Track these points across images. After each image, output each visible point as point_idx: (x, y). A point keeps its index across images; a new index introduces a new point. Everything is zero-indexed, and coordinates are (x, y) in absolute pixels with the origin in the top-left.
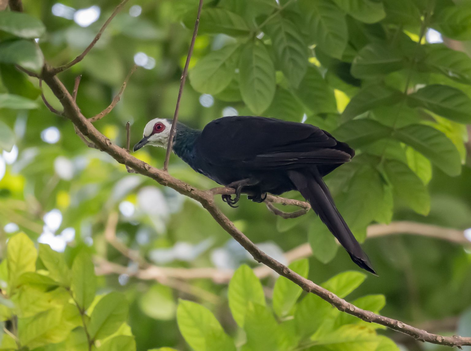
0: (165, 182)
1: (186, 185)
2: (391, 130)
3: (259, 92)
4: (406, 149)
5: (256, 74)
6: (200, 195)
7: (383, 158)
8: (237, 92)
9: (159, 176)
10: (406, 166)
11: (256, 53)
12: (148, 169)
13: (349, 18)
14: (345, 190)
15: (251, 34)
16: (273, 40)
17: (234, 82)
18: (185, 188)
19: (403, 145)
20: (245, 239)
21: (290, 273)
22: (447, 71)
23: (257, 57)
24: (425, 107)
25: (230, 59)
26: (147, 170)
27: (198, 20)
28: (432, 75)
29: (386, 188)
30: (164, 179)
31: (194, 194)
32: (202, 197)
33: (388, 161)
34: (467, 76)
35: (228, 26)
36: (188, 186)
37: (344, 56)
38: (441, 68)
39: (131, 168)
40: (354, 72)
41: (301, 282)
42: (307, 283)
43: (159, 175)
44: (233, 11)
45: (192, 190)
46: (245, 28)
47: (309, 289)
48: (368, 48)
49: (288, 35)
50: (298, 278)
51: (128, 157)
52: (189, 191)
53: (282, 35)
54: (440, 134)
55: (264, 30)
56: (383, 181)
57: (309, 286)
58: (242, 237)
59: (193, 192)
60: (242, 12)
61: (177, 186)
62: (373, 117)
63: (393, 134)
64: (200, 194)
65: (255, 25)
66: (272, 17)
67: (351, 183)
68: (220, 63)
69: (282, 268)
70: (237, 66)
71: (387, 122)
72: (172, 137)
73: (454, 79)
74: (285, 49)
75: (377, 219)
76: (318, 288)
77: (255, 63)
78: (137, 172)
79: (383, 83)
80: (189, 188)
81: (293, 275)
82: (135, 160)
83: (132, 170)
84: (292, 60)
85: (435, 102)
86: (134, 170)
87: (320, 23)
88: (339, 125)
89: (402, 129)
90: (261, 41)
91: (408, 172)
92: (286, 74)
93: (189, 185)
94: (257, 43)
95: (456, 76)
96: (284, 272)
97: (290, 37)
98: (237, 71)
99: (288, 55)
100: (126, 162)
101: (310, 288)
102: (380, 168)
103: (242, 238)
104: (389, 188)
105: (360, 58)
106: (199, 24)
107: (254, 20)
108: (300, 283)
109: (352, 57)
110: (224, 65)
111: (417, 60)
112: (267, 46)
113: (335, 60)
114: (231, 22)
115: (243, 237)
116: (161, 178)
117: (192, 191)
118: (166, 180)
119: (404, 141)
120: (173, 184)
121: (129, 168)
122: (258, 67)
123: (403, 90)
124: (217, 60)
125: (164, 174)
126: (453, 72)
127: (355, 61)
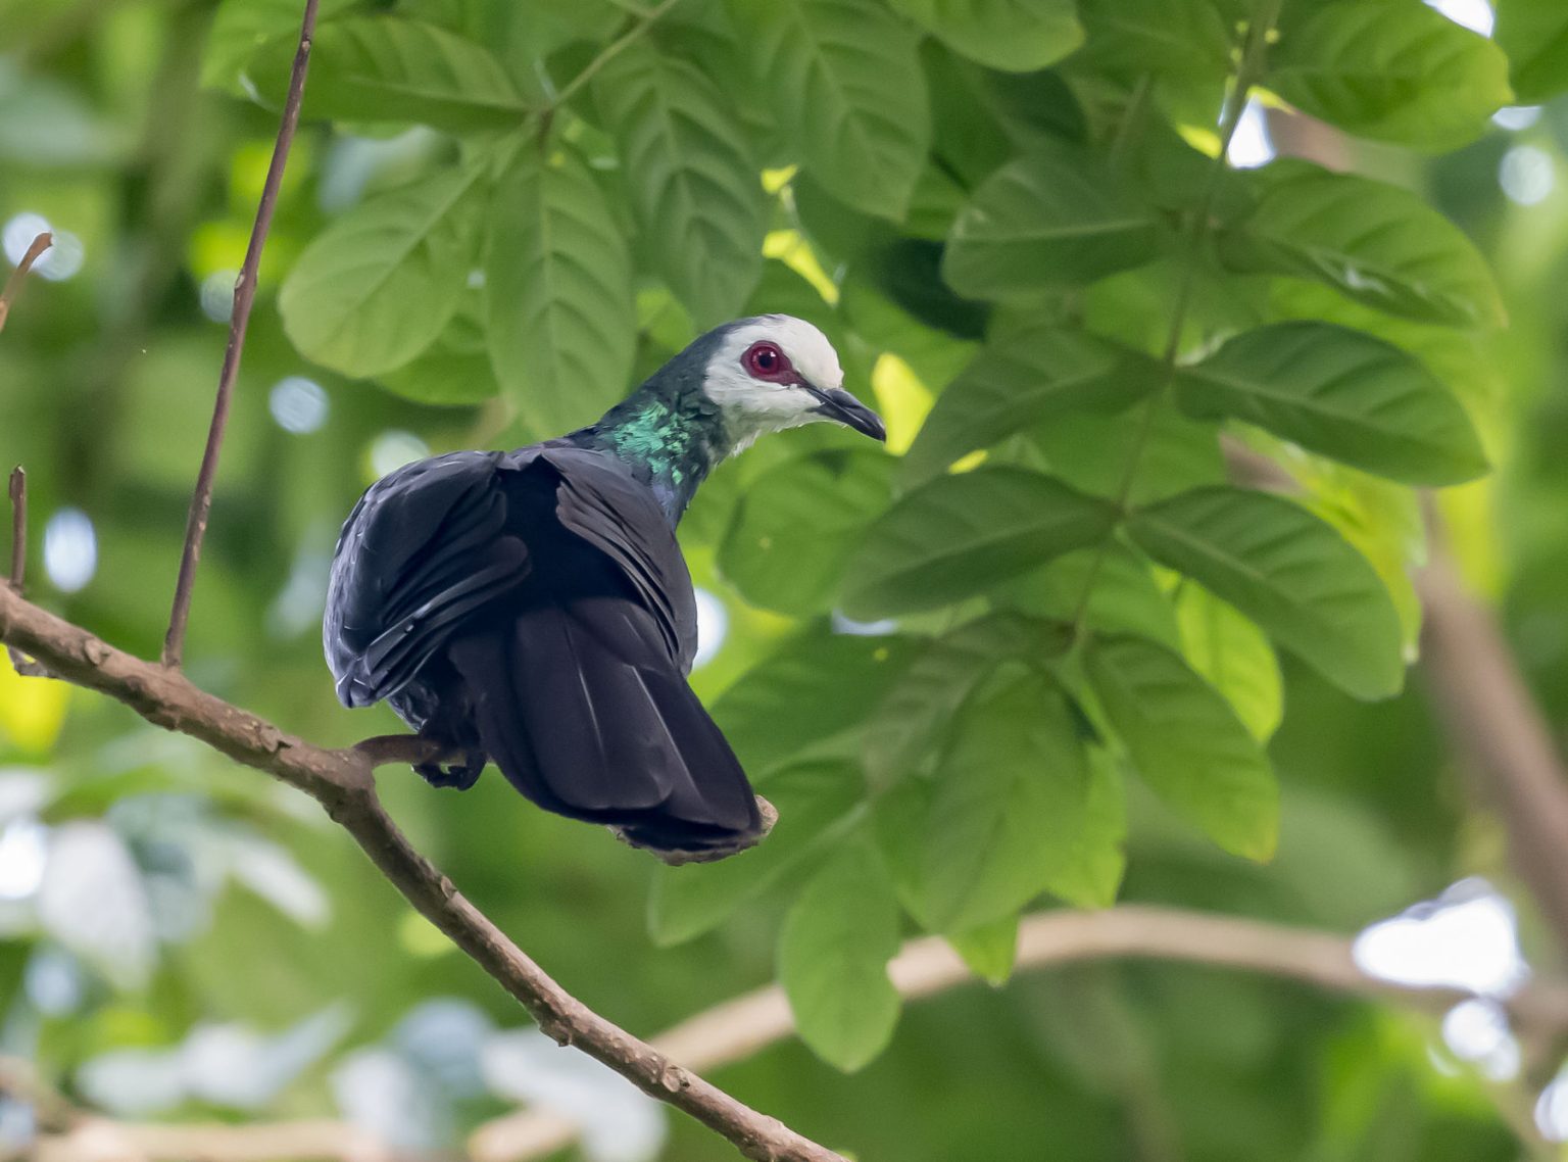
0: (172, 714)
1: (258, 728)
2: (1112, 512)
3: (570, 360)
4: (1177, 594)
5: (554, 285)
6: (314, 768)
7: (1083, 629)
8: (478, 369)
9: (143, 688)
10: (1177, 661)
11: (553, 198)
12: (96, 661)
13: (933, 50)
14: (929, 764)
15: (532, 121)
16: (622, 151)
17: (463, 323)
18: (253, 739)
19: (1166, 579)
20: (504, 948)
21: (688, 1090)
22: (1340, 267)
23: (557, 215)
24: (1250, 418)
25: (447, 226)
26: (94, 665)
27: (306, 44)
28: (1281, 286)
29: (1095, 754)
30: (167, 704)
31: (289, 762)
32: (325, 777)
33: (1103, 640)
34: (1420, 288)
35: (434, 91)
36: (264, 732)
37: (916, 214)
38: (1316, 254)
39: (29, 659)
40: (959, 277)
41: (735, 1124)
42: (760, 1129)
43: (146, 685)
44: (456, 27)
45: (281, 745)
46: (506, 98)
47: (768, 1153)
48: (1014, 172)
49: (681, 120)
50: (722, 1109)
51: (17, 611)
52: (272, 749)
53: (659, 123)
54: (1316, 528)
55: (586, 105)
56: (1085, 731)
57: (767, 1142)
58: (489, 940)
59: (285, 756)
60: (496, 36)
61: (220, 729)
62: (1038, 461)
63: (1120, 532)
64: (314, 764)
65: (547, 87)
66: (614, 50)
67: (950, 736)
68: (408, 244)
69: (657, 1067)
70: (475, 258)
71: (1097, 483)
72: (198, 528)
73: (1368, 298)
74: (670, 184)
75: (1060, 887)
76: (806, 1148)
77: (549, 241)
78: (53, 673)
79: (1075, 323)
80: (269, 740)
81: (701, 1098)
82: (45, 622)
83: (32, 665)
84: (702, 225)
85: (1291, 394)
86: (39, 664)
87: (814, 71)
88: (897, 494)
89: (1158, 507)
90: (577, 152)
91: (1183, 683)
92: (679, 286)
93: (270, 728)
94: (558, 160)
95: (1378, 286)
96: (665, 1082)
97: (692, 131)
98: (477, 278)
99: (686, 208)
100: (7, 631)
101: (771, 1149)
102: (1069, 669)
103: (489, 945)
104: (1110, 755)
105: (980, 216)
106: (309, 60)
107: (539, 66)
108: (733, 1127)
109: (946, 216)
110: (420, 251)
111: (1214, 223)
112: (599, 176)
113: (880, 225)
114: (445, 73)
115: (493, 940)
116: (154, 697)
117: (283, 750)
118: (173, 707)
119: (1168, 562)
120: (202, 720)
121: (21, 659)
122: (558, 256)
123: (1157, 348)
124: (393, 233)
125: (168, 682)
126: (1365, 273)
127: (958, 231)
